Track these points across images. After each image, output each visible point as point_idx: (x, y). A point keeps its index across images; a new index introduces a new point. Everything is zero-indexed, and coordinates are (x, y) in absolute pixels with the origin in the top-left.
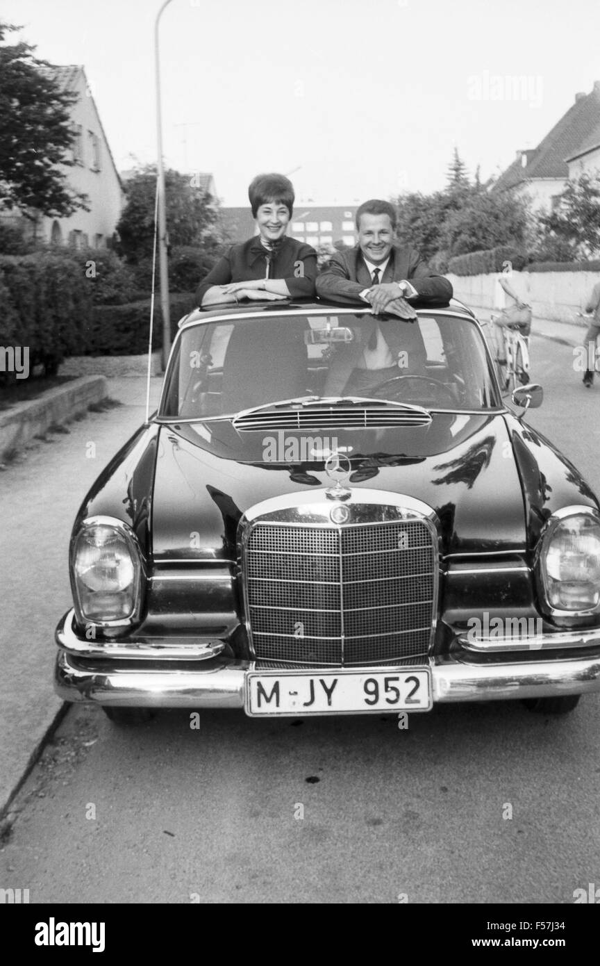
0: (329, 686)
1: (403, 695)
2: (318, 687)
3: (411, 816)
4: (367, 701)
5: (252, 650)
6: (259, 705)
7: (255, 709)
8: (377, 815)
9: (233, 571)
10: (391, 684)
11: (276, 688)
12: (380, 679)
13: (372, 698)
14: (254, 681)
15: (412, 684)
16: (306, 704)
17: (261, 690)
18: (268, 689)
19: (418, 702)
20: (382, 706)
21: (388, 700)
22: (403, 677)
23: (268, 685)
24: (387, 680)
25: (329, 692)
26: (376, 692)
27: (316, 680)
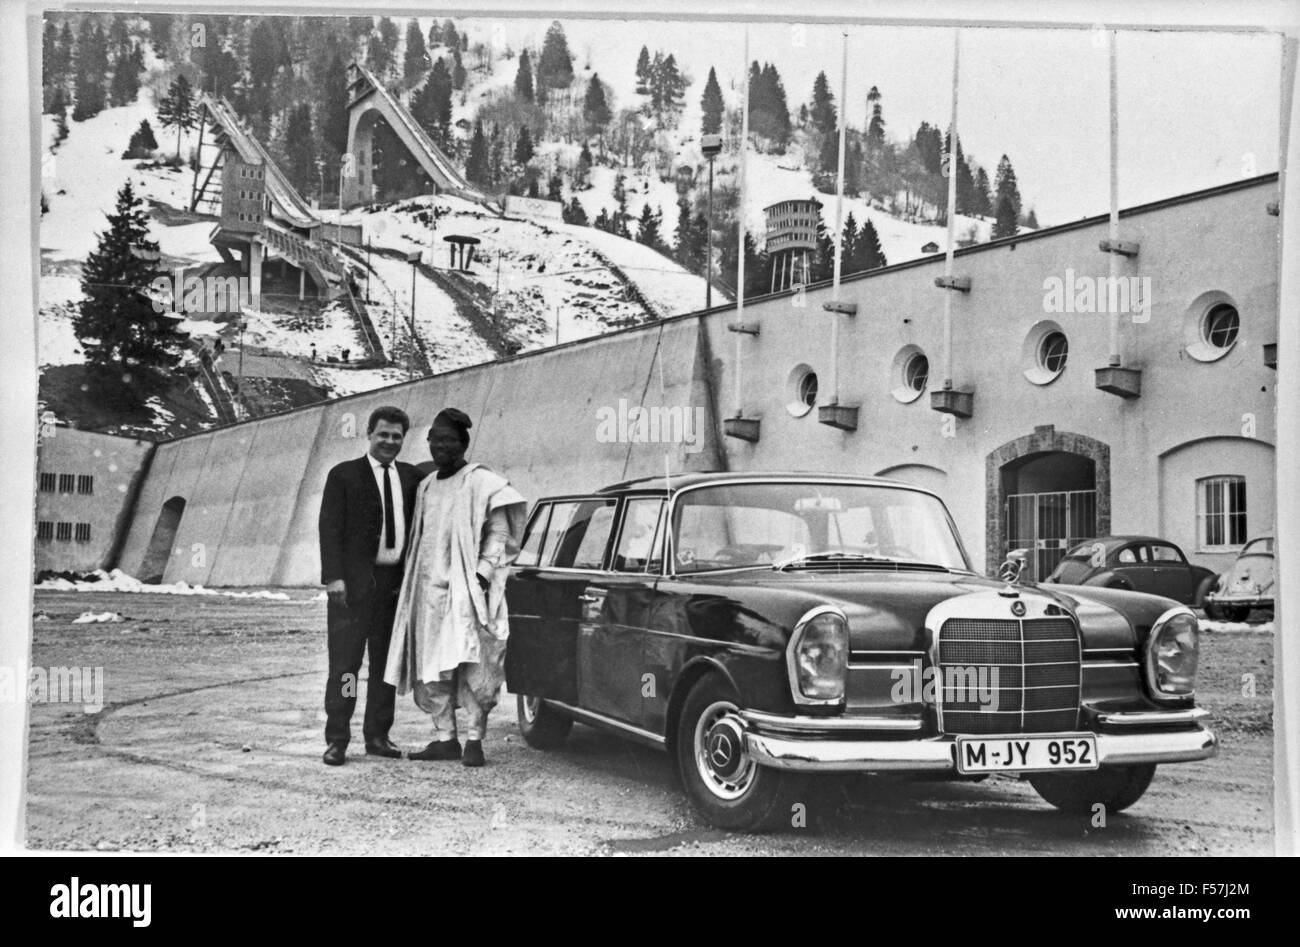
0: (1023, 747)
1: (1078, 756)
2: (1014, 749)
4: (1052, 761)
6: (969, 764)
7: (966, 768)
10: (1069, 747)
11: (982, 749)
12: (1060, 742)
13: (1055, 758)
14: (965, 745)
15: (1083, 748)
16: (1006, 763)
17: (970, 752)
18: (976, 751)
19: (1089, 761)
20: (1063, 765)
21: (1067, 760)
22: (1077, 741)
23: (976, 748)
24: (1065, 744)
25: (1023, 753)
26: (1058, 754)
27: (1013, 743)
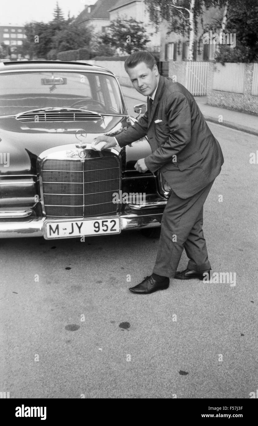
0: (79, 225)
1: (110, 228)
2: (75, 226)
3: (113, 279)
4: (95, 231)
5: (44, 212)
6: (50, 234)
7: (49, 236)
8: (99, 279)
9: (35, 179)
10: (105, 223)
11: (57, 227)
12: (100, 222)
13: (97, 229)
14: (48, 225)
15: (113, 223)
16: (70, 233)
17: (51, 228)
18: (54, 227)
19: (115, 230)
20: (101, 232)
21: (103, 230)
22: (109, 220)
23: (54, 226)
24: (103, 222)
25: (79, 228)
26: (99, 227)
27: (74, 223)
